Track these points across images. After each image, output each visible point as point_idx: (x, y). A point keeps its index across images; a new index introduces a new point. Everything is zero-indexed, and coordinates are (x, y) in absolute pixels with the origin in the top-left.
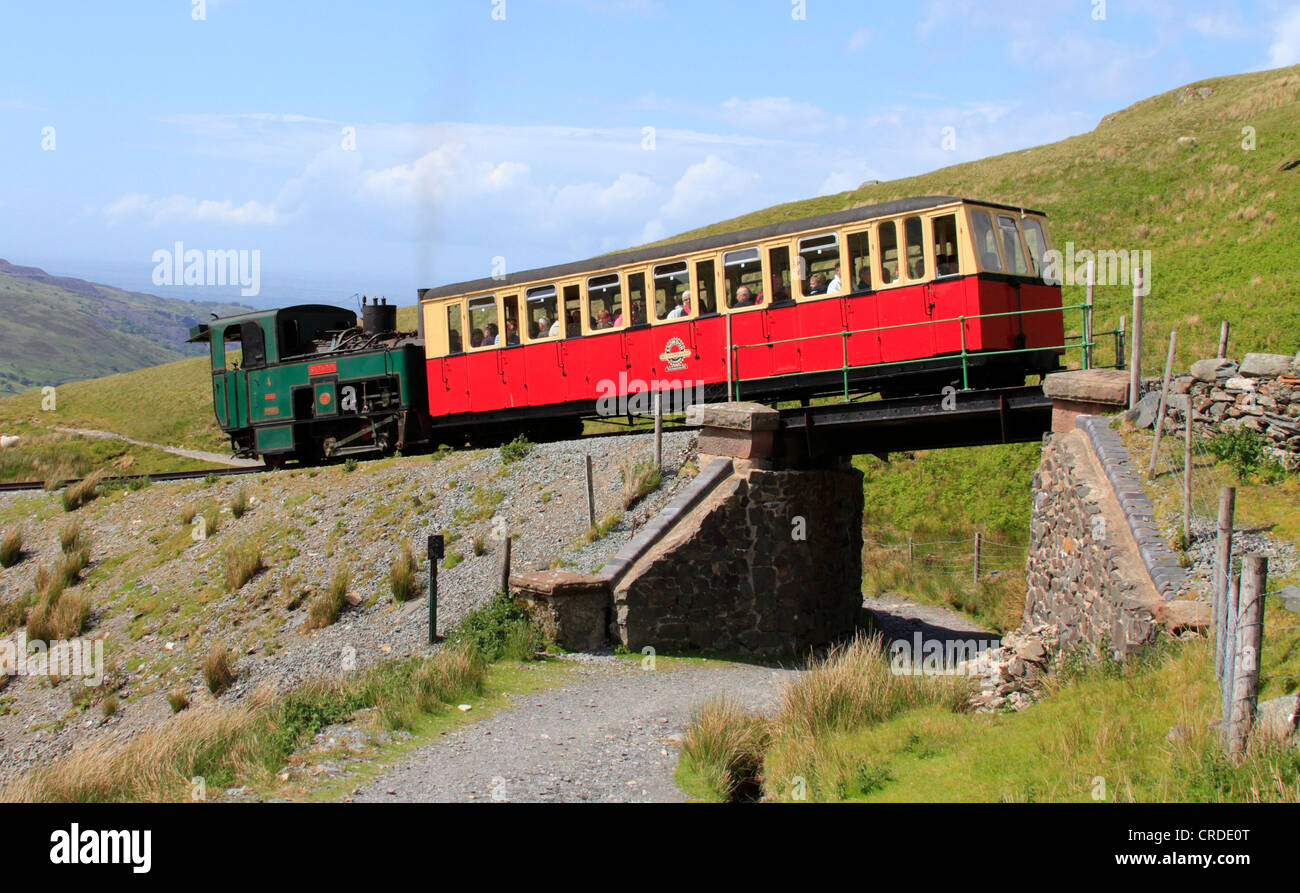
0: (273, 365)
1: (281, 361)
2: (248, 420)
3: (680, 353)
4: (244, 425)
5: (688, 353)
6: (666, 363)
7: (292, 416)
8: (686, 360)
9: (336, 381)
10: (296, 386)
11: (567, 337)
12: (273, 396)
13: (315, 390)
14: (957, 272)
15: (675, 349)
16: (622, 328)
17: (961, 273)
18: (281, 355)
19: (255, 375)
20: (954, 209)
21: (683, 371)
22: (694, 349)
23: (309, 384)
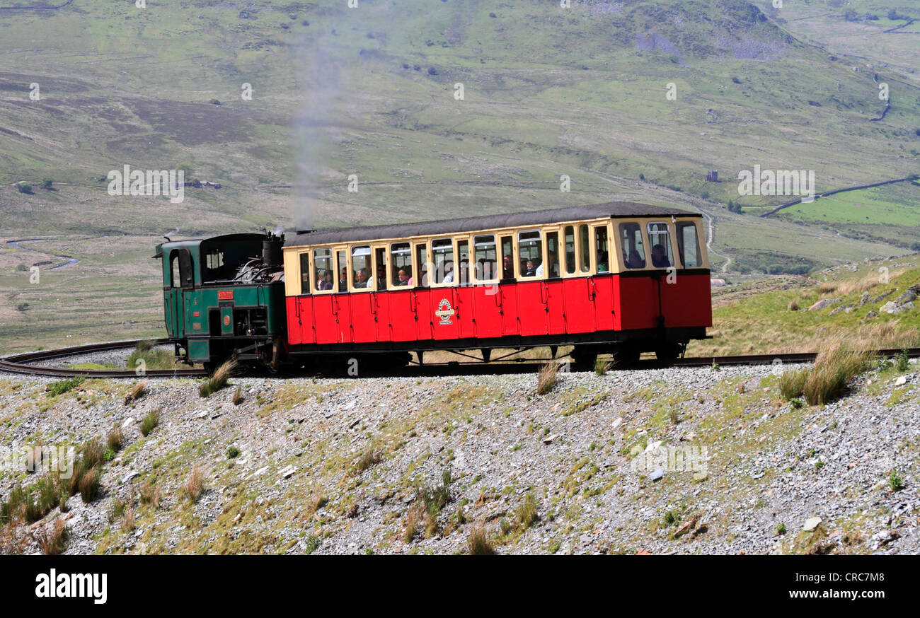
0: (198, 288)
1: (203, 284)
2: (184, 333)
3: (448, 311)
4: (181, 336)
5: (452, 312)
6: (439, 319)
7: (208, 333)
8: (452, 318)
9: (233, 306)
10: (210, 307)
11: (378, 289)
12: (196, 313)
13: (222, 312)
14: (608, 270)
15: (445, 308)
16: (412, 287)
17: (610, 272)
18: (203, 280)
19: (188, 295)
20: (606, 222)
21: (449, 326)
22: (457, 309)
23: (218, 307)
